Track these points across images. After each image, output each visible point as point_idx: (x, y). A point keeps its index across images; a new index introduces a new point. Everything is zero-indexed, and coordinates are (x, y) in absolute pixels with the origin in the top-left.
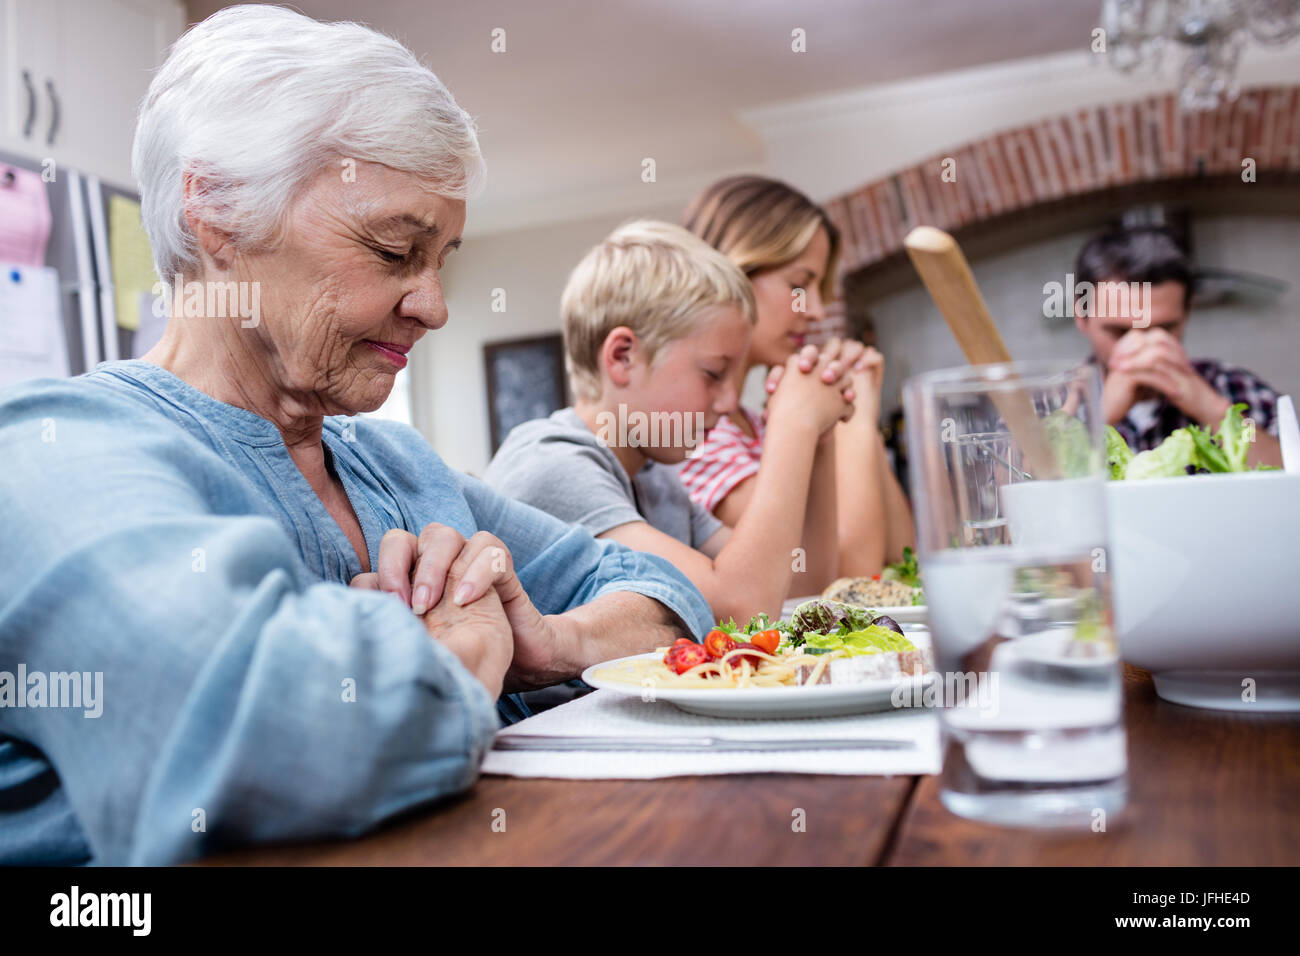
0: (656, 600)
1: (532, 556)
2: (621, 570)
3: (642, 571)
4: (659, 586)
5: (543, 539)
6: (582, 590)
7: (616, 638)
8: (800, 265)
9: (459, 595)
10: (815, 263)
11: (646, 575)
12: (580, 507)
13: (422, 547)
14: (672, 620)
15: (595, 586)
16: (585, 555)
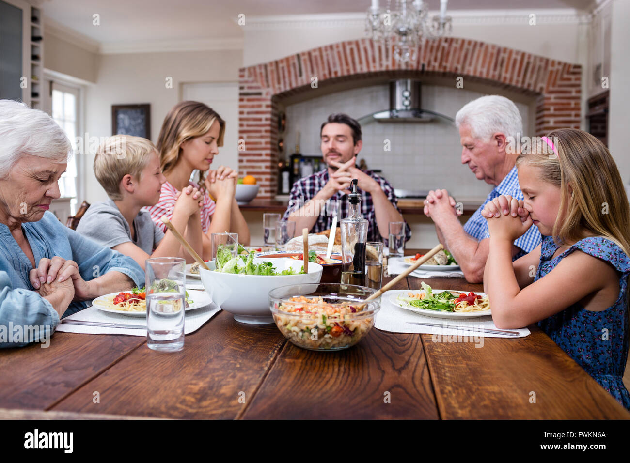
0: (125, 274)
1: (90, 257)
2: (116, 263)
3: (123, 264)
4: (127, 269)
5: (96, 249)
6: (105, 268)
7: (108, 287)
8: (208, 135)
9: (60, 279)
10: (215, 134)
11: (124, 266)
12: (109, 237)
13: (52, 263)
14: (130, 280)
15: (108, 268)
16: (107, 257)
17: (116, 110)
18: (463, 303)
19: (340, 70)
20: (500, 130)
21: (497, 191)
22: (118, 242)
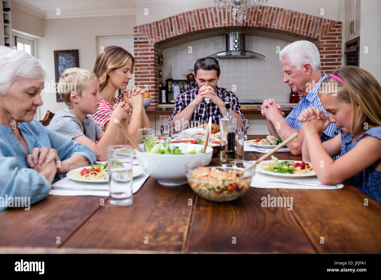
0: (85, 157)
1: (61, 146)
2: (78, 150)
3: (83, 150)
4: (85, 153)
5: (64, 140)
6: (70, 152)
7: (75, 165)
8: (125, 67)
9: (47, 161)
10: (129, 66)
11: (83, 151)
12: (71, 132)
13: (41, 151)
14: (87, 160)
15: (73, 152)
16: (71, 146)
17: (57, 54)
18: (299, 168)
19: (196, 27)
20: (307, 62)
21: (307, 99)
22: (76, 135)
